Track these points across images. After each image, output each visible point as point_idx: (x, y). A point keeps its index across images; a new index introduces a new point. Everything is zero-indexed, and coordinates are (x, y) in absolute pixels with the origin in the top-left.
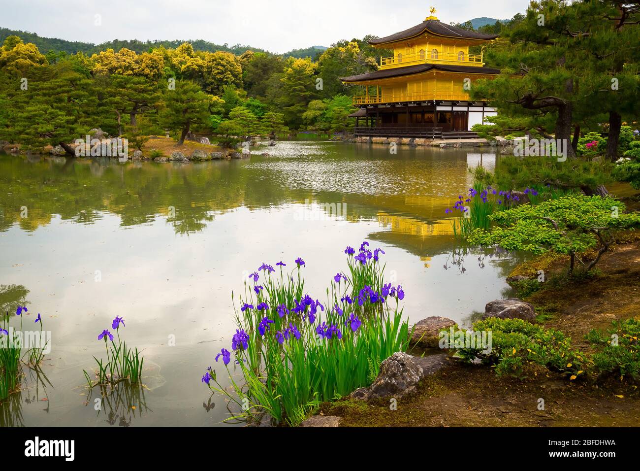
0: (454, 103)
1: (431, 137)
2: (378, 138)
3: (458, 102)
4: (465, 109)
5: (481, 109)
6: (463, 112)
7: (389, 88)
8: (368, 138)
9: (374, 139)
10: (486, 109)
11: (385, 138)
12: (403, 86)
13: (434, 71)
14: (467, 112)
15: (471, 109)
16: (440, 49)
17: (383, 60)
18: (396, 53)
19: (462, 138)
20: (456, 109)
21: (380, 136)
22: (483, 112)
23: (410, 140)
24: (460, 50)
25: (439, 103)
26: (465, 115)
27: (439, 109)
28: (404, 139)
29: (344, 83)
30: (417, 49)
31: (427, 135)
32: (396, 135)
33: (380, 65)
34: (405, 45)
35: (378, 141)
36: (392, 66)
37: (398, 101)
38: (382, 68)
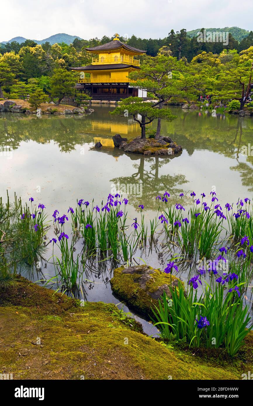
2: (95, 101)
6: (137, 88)
7: (95, 75)
9: (93, 101)
11: (100, 101)
12: (108, 74)
13: (131, 68)
14: (139, 89)
16: (124, 56)
17: (93, 60)
18: (101, 56)
21: (96, 100)
23: (116, 102)
24: (131, 57)
26: (137, 90)
27: (129, 87)
28: (111, 101)
30: (114, 55)
32: (106, 99)
33: (92, 62)
34: (106, 53)
35: (95, 102)
36: (100, 63)
37: (107, 82)
38: (93, 64)
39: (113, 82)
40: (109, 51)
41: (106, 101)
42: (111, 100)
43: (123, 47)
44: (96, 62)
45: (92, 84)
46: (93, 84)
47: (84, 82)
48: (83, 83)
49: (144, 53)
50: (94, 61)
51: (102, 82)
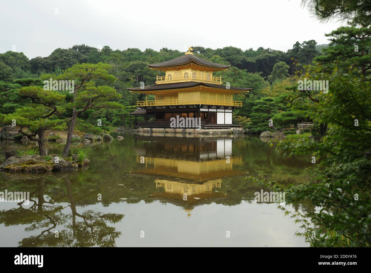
0: (209, 107)
2: (157, 129)
3: (212, 106)
4: (215, 110)
5: (223, 111)
6: (214, 112)
7: (162, 97)
8: (149, 129)
9: (154, 129)
10: (226, 111)
11: (163, 129)
12: (176, 95)
13: (201, 86)
14: (216, 112)
15: (218, 110)
16: (198, 72)
17: (158, 78)
18: (167, 73)
19: (216, 129)
20: (210, 110)
22: (225, 112)
23: (183, 130)
24: (208, 74)
25: (202, 106)
26: (215, 115)
27: (201, 110)
28: (177, 129)
29: (130, 91)
30: (183, 72)
33: (156, 81)
34: (174, 69)
35: (157, 131)
36: (166, 82)
37: (173, 105)
38: (158, 82)
39: (180, 104)
40: (177, 67)
41: (171, 129)
43: (192, 61)
44: (162, 81)
45: (154, 107)
46: (157, 108)
47: (145, 105)
48: (143, 107)
49: (227, 68)
50: (159, 80)
51: (166, 105)
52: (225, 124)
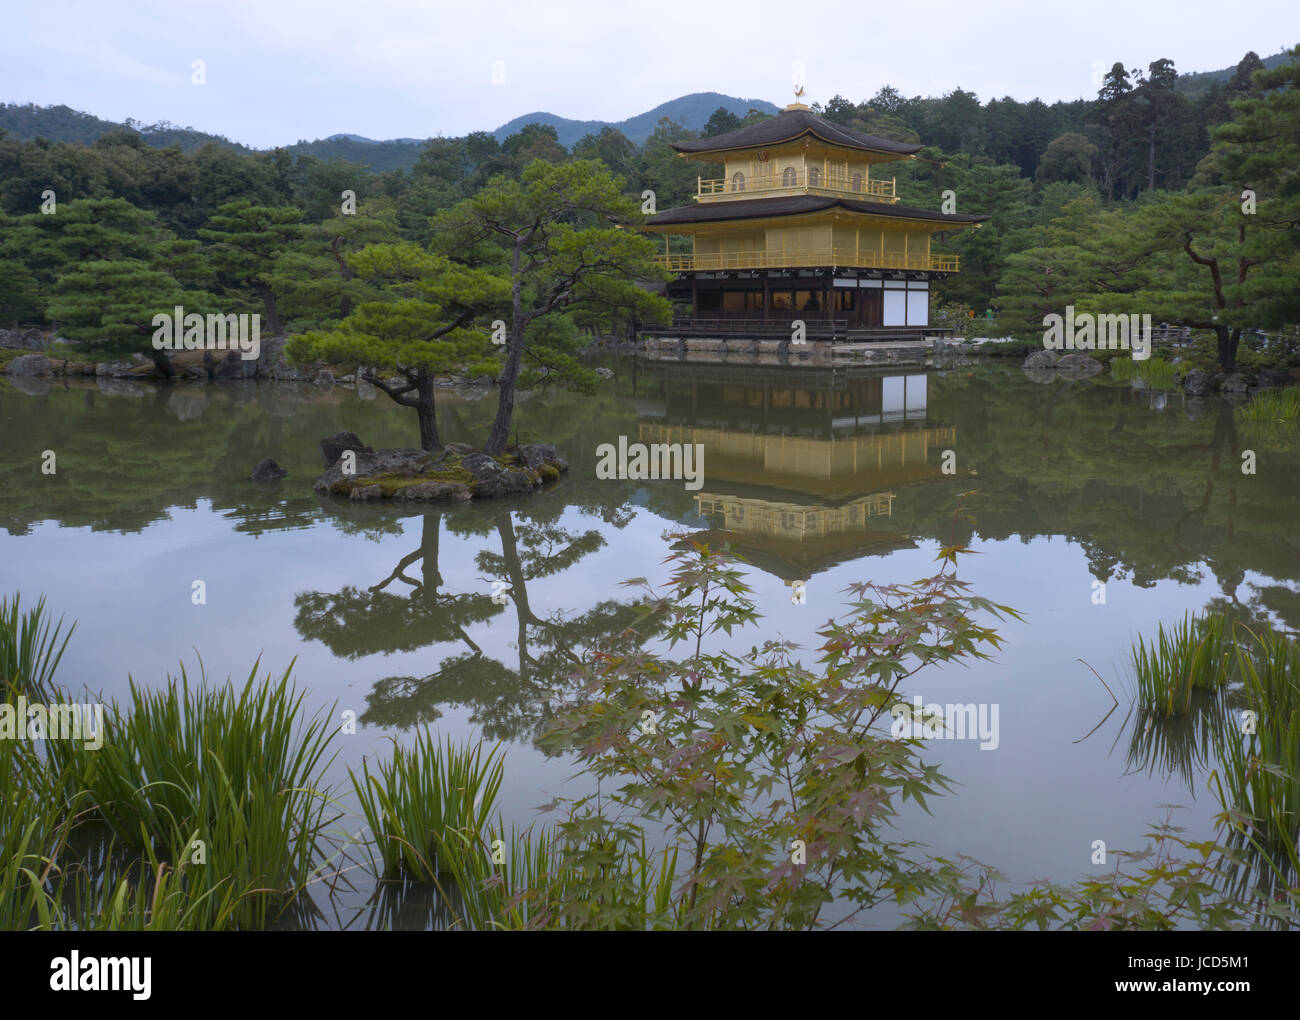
0: (862, 273)
1: (830, 339)
2: (701, 341)
3: (870, 270)
4: (877, 284)
5: (902, 285)
6: (875, 289)
7: (712, 243)
8: (676, 340)
9: (691, 342)
10: (912, 285)
11: (719, 341)
12: (758, 237)
13: (838, 211)
14: (882, 290)
15: (888, 284)
16: (825, 167)
17: (702, 184)
19: (880, 340)
20: (864, 284)
21: (705, 337)
22: (907, 290)
23: (780, 346)
24: (856, 171)
25: (841, 272)
26: (877, 297)
27: (837, 283)
30: (779, 167)
31: (818, 335)
33: (696, 194)
34: (752, 158)
35: (702, 347)
36: (726, 196)
37: (749, 267)
38: (700, 198)
39: (773, 266)
40: (762, 151)
41: (743, 341)
42: (765, 338)
43: (809, 133)
44: (713, 193)
45: (692, 275)
46: (699, 277)
49: (913, 153)
50: (703, 191)
51: (727, 268)
52: (906, 326)
